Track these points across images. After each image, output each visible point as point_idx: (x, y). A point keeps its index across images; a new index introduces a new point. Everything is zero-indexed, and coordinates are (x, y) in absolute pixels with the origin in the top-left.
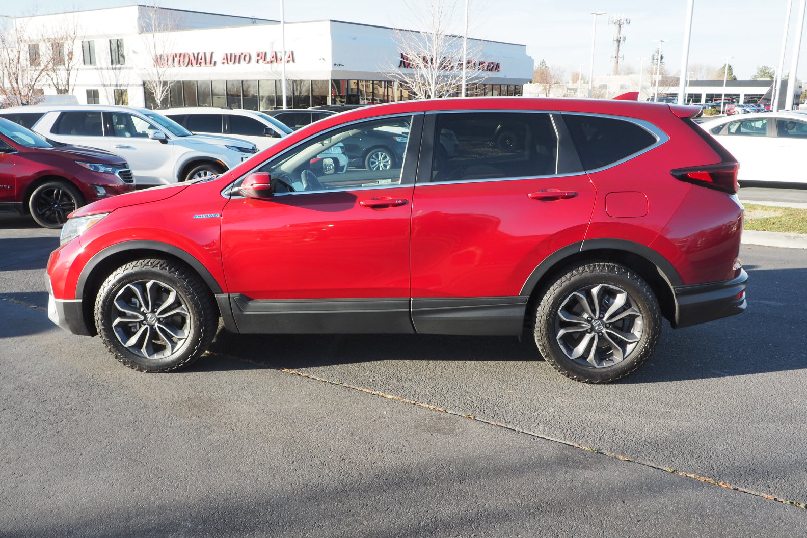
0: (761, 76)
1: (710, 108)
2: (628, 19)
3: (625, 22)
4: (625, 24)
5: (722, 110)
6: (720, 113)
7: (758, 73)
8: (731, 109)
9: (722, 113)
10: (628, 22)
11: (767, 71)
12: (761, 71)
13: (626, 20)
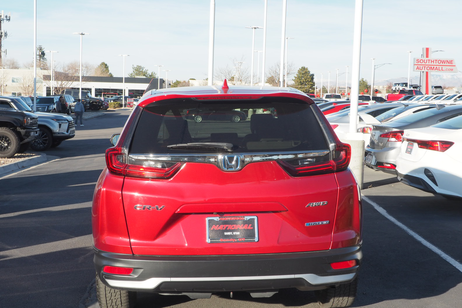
0: (137, 74)
1: (112, 101)
2: (8, 16)
3: (5, 18)
4: (5, 21)
5: (123, 104)
6: (122, 107)
7: (134, 72)
8: (131, 103)
9: (123, 106)
10: (8, 19)
11: (141, 70)
12: (136, 70)
13: (6, 17)
